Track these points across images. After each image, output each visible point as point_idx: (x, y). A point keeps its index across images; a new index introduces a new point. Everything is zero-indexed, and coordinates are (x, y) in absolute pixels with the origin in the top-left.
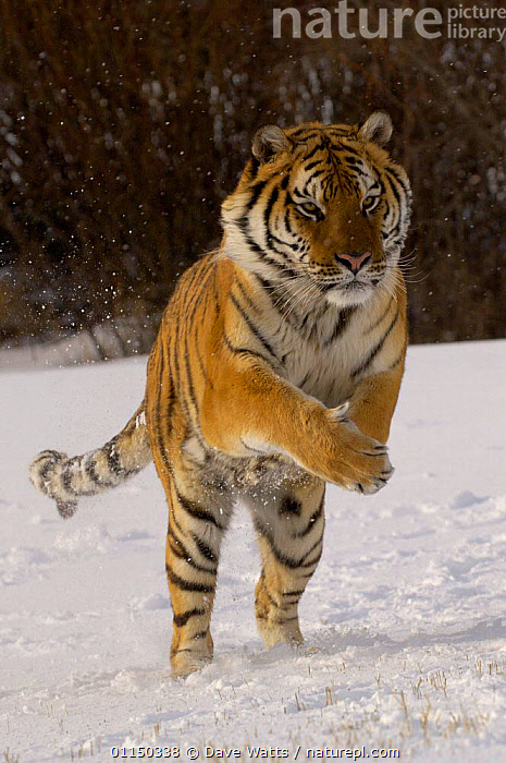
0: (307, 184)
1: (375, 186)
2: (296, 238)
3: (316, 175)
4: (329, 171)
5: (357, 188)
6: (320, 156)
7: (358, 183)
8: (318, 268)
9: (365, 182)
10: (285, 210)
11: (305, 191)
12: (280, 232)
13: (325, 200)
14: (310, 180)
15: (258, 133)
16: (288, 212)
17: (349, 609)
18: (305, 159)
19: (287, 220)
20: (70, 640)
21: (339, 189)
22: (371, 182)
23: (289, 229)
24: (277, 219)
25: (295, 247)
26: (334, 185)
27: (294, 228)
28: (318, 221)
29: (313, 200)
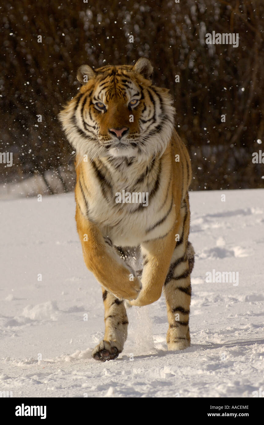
0: (99, 93)
1: (137, 95)
2: (95, 123)
3: (104, 89)
4: (111, 86)
5: (124, 95)
6: (109, 79)
7: (125, 93)
8: (101, 137)
9: (130, 93)
10: (89, 108)
11: (98, 97)
12: (88, 121)
13: (107, 101)
14: (101, 92)
15: (79, 70)
16: (90, 109)
17: (221, 362)
18: (101, 81)
19: (90, 114)
20: (35, 377)
21: (115, 96)
22: (134, 92)
23: (91, 119)
24: (86, 113)
25: (94, 127)
26: (112, 94)
27: (94, 118)
28: (104, 113)
29: (101, 102)
